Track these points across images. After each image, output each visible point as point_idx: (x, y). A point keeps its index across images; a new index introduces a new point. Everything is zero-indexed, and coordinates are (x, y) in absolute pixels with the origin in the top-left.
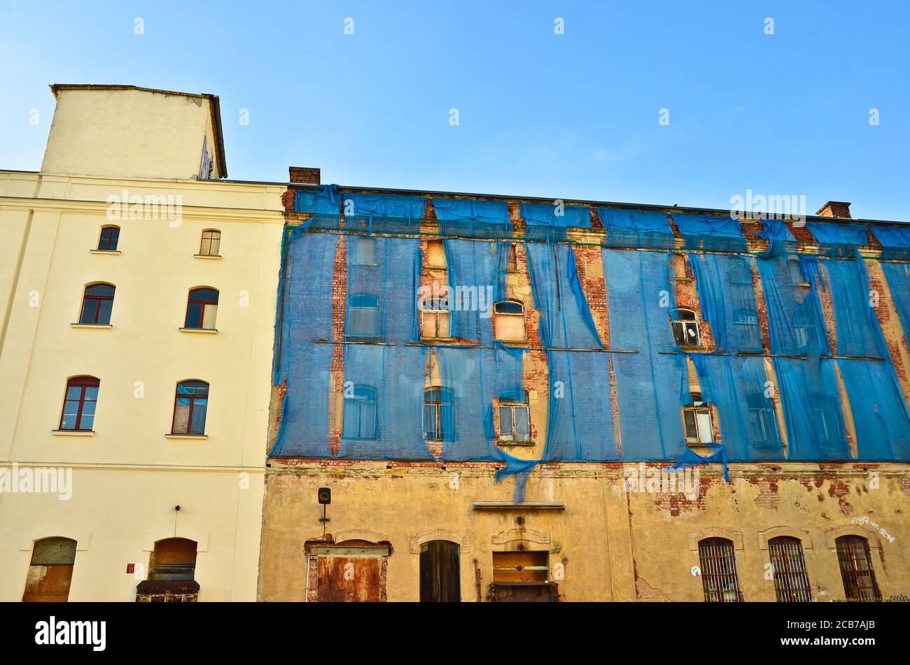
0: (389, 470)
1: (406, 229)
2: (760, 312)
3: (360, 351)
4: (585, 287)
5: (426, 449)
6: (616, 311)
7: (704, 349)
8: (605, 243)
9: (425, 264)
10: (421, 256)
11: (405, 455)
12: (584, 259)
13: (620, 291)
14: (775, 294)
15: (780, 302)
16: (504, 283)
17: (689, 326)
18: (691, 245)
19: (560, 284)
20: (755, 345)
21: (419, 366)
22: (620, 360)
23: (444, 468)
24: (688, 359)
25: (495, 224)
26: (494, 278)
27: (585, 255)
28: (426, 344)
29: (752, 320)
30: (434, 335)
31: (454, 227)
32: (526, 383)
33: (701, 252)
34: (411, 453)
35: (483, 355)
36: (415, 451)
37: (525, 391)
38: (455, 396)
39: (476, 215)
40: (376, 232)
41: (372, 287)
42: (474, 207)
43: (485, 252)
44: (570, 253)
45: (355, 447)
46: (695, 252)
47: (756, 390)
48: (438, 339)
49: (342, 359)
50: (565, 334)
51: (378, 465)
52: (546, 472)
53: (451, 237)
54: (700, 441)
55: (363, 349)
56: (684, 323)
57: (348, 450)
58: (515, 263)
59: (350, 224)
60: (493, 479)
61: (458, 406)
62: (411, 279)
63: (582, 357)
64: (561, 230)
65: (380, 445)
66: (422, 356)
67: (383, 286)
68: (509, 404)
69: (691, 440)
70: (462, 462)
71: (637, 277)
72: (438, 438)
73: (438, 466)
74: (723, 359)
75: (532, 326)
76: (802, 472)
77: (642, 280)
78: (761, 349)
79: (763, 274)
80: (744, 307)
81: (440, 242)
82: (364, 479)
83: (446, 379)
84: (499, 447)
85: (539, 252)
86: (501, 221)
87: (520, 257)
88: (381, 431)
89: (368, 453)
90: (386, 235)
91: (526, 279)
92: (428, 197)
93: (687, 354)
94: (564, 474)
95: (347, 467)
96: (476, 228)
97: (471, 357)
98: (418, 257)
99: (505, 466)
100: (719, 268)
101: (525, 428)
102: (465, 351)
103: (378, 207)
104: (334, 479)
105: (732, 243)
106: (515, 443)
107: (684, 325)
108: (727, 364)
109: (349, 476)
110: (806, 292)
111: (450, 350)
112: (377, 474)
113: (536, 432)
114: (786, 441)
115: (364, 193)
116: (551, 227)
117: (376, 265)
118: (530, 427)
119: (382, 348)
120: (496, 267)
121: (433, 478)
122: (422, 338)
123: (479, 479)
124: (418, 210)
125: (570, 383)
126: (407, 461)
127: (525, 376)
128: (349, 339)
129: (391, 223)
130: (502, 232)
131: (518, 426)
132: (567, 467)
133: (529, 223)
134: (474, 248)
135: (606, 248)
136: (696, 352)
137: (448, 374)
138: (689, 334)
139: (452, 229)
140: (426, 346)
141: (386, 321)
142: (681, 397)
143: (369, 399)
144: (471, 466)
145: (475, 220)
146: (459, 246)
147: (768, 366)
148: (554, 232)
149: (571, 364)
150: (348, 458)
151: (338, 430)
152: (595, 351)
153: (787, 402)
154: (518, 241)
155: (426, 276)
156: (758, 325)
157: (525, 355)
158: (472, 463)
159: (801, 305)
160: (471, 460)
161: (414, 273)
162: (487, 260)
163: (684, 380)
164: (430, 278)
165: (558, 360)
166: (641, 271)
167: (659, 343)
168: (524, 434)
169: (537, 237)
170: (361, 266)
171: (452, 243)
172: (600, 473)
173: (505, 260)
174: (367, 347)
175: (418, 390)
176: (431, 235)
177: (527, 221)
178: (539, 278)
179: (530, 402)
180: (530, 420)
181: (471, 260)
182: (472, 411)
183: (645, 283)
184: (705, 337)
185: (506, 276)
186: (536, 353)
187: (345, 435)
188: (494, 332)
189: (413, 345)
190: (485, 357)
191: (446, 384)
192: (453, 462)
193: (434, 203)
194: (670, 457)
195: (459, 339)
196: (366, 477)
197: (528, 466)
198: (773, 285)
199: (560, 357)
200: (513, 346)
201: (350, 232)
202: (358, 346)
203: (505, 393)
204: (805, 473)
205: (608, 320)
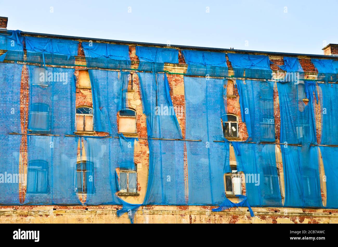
0: (55, 211)
1: (66, 62)
2: (276, 117)
3: (38, 140)
4: (172, 101)
5: (77, 198)
6: (190, 116)
7: (240, 140)
8: (186, 73)
9: (78, 85)
10: (75, 80)
11: (64, 202)
12: (173, 83)
13: (193, 103)
14: (286, 106)
15: (289, 110)
16: (125, 98)
17: (232, 125)
18: (238, 75)
19: (158, 99)
20: (271, 136)
21: (74, 149)
22: (190, 145)
23: (87, 209)
24: (230, 145)
25: (120, 61)
26: (119, 95)
27: (174, 81)
28: (77, 135)
29: (271, 121)
30: (82, 130)
31: (96, 62)
32: (136, 159)
33: (244, 79)
34: (68, 201)
35: (111, 142)
36: (70, 199)
37: (135, 163)
38: (94, 166)
39: (109, 55)
40: (47, 64)
41: (45, 100)
42: (108, 49)
43: (115, 78)
44: (165, 79)
45: (34, 198)
46: (240, 78)
47: (269, 164)
48: (85, 132)
49: (27, 144)
50: (160, 130)
51: (48, 208)
52: (145, 211)
53: (93, 67)
54: (234, 194)
55: (40, 138)
56: (230, 123)
57: (30, 199)
58: (132, 85)
59: (30, 58)
60: (115, 215)
61: (96, 172)
62: (69, 95)
63: (168, 144)
64: (160, 65)
65: (49, 196)
66: (75, 142)
67: (52, 99)
68: (125, 171)
69: (229, 193)
70: (97, 206)
71: (204, 95)
72: (84, 191)
73: (83, 208)
74: (251, 145)
75: (140, 125)
76: (292, 213)
77: (206, 97)
78: (274, 140)
79: (280, 93)
80: (266, 113)
81: (87, 71)
82: (39, 217)
83: (90, 156)
84: (119, 196)
85: (147, 78)
86: (123, 59)
87: (135, 81)
88: (50, 188)
89: (42, 201)
90: (54, 66)
91: (138, 96)
92: (80, 41)
93: (229, 142)
94: (155, 212)
95: (29, 210)
96: (108, 62)
97: (104, 143)
98: (73, 80)
99: (122, 208)
100: (254, 88)
101: (134, 185)
102: (100, 140)
103: (47, 47)
104: (21, 217)
105: (263, 73)
106: (128, 195)
107: (230, 124)
108: (253, 148)
109: (31, 215)
110: (306, 105)
111: (92, 139)
112: (47, 214)
113: (140, 188)
114: (284, 195)
115: (39, 36)
116: (154, 63)
117: (47, 85)
118: (137, 185)
119: (51, 137)
120: (121, 88)
121: (80, 215)
122: (75, 132)
123: (107, 215)
124: (74, 50)
125: (161, 159)
126: (65, 206)
127: (135, 155)
128: (31, 132)
129: (57, 58)
130: (125, 65)
131: (130, 184)
132: (157, 208)
133: (141, 60)
134: (107, 75)
135: (187, 76)
136: (235, 141)
137: (91, 153)
138: (232, 130)
139: (94, 63)
140: (78, 137)
141: (54, 121)
142: (224, 168)
143: (43, 168)
144: (102, 208)
145: (108, 57)
146: (98, 74)
147: (278, 150)
148: (156, 66)
149: (162, 147)
150: (31, 205)
151: (24, 188)
152: (176, 140)
153: (287, 172)
154: (134, 71)
155: (78, 93)
156: (274, 125)
157: (136, 142)
158: (103, 206)
159: (302, 112)
160: (102, 204)
161: (71, 91)
162: (115, 83)
163: (227, 158)
164: (80, 94)
165: (155, 145)
166: (207, 91)
167: (214, 135)
168: (133, 188)
169: (146, 69)
170: (38, 86)
171: (94, 72)
172: (175, 212)
173: (126, 83)
174: (42, 137)
175: (73, 163)
176: (81, 66)
177: (140, 59)
178: (146, 95)
179: (138, 170)
180: (137, 181)
181: (106, 83)
182: (104, 175)
183: (208, 98)
184: (241, 132)
185: (126, 93)
186: (142, 141)
187: (29, 190)
188: (118, 128)
189: (70, 136)
190: (113, 143)
191: (90, 159)
192: (92, 205)
193: (83, 45)
194: (215, 203)
195: (97, 132)
196: (41, 216)
197: (135, 208)
198: (285, 100)
199: (156, 143)
200: (129, 137)
201: (30, 63)
202: (37, 136)
203: (124, 165)
204: (293, 214)
205: (185, 121)
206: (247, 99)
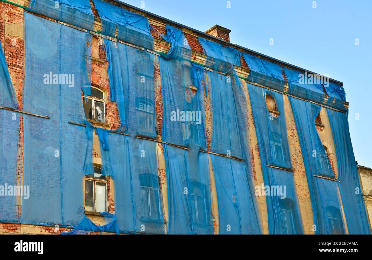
2: (157, 103)
4: (3, 45)
6: (32, 75)
7: (108, 126)
8: (29, 6)
12: (5, 17)
13: (38, 57)
14: (170, 90)
15: (173, 99)
17: (97, 103)
18: (107, 31)
20: (150, 131)
22: (31, 122)
24: (94, 133)
27: (7, 14)
29: (149, 109)
33: (115, 40)
46: (110, 38)
47: (148, 170)
54: (95, 211)
56: (93, 100)
69: (88, 209)
71: (55, 48)
74: (123, 138)
77: (60, 52)
78: (155, 135)
79: (162, 72)
80: (145, 96)
93: (94, 128)
100: (128, 57)
105: (142, 38)
107: (93, 102)
108: (127, 143)
110: (193, 94)
114: (167, 219)
135: (29, 12)
136: (101, 127)
138: (96, 111)
142: (84, 167)
147: (159, 151)
153: (171, 184)
156: (154, 114)
159: (189, 104)
163: (89, 152)
166: (60, 43)
167: (70, 113)
183: (63, 55)
184: (110, 116)
194: (68, 222)
198: (169, 83)
205: (23, 81)
206: (119, 68)
